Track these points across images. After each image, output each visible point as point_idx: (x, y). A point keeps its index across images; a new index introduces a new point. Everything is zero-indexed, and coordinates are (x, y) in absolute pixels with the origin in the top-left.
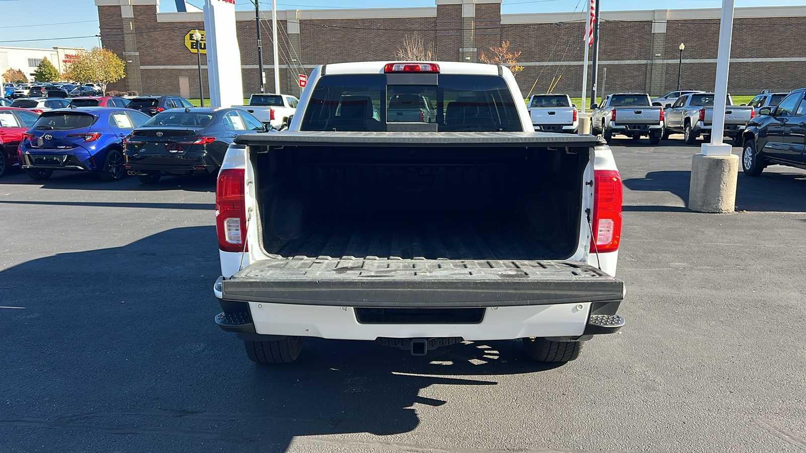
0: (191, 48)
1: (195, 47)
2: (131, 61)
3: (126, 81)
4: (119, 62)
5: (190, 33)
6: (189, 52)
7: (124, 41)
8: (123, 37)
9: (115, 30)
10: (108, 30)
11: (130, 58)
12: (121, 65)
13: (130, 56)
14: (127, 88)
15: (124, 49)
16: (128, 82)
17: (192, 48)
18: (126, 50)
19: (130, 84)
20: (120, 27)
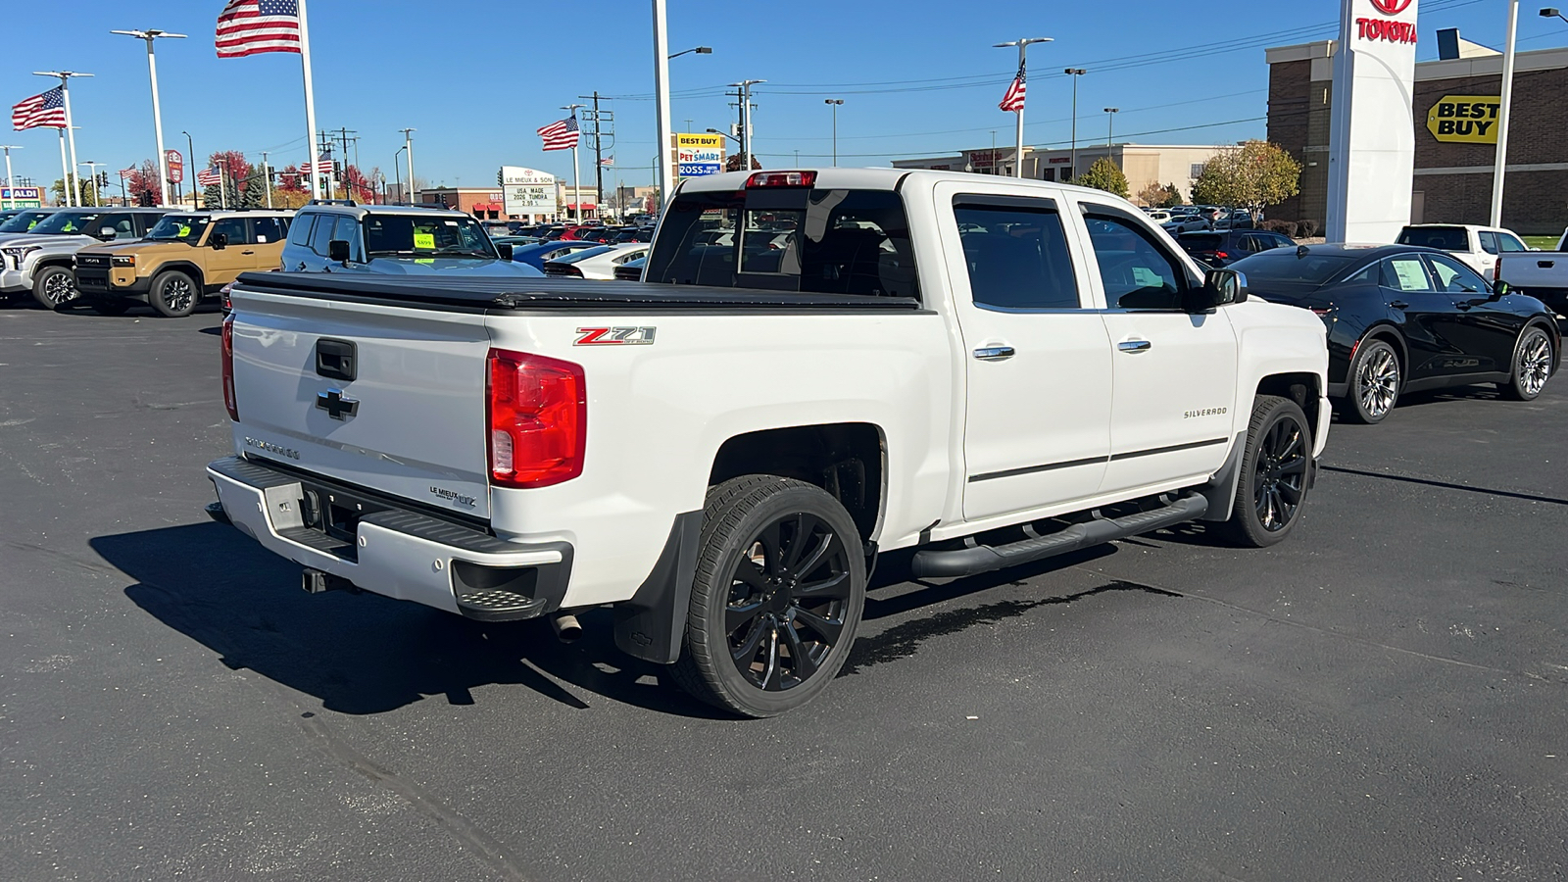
0: (1439, 133)
1: (1446, 130)
2: (1315, 164)
3: (1302, 201)
4: (1293, 166)
5: (1440, 102)
6: (1433, 141)
7: (1307, 125)
8: (1308, 119)
9: (1294, 107)
10: (1282, 107)
11: (1312, 158)
12: (1294, 172)
13: (1314, 154)
14: (1301, 214)
15: (1306, 140)
16: (1304, 203)
17: (1441, 131)
18: (1310, 143)
19: (1307, 207)
20: (1304, 100)
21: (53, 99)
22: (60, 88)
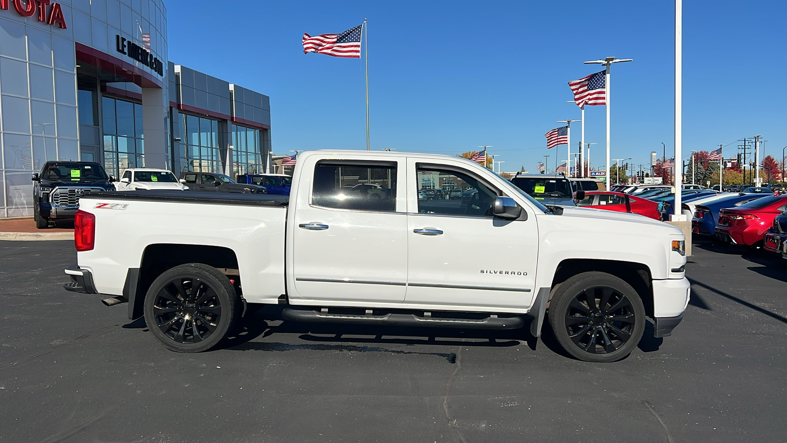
21: (562, 131)
22: (567, 127)
